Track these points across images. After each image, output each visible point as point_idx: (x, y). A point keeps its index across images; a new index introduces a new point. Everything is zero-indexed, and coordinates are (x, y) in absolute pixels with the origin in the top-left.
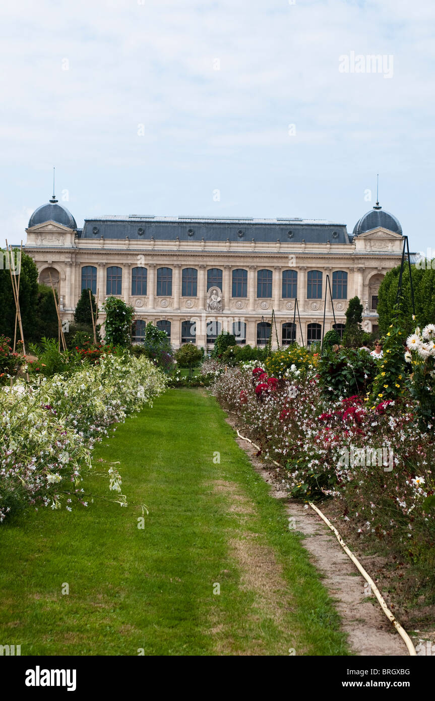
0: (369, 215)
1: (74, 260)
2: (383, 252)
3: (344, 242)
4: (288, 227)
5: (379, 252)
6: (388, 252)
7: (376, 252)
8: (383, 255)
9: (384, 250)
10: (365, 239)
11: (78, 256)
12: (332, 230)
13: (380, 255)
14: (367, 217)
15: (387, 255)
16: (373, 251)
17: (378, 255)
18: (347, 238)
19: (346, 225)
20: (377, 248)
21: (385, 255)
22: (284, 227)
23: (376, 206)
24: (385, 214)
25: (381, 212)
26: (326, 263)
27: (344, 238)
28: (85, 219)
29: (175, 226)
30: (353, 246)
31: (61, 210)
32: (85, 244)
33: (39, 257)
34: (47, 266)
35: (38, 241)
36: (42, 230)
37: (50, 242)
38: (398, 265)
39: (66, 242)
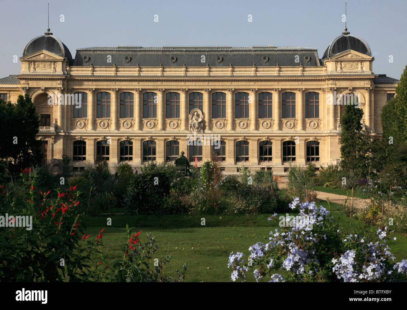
0: (339, 40)
1: (65, 87)
2: (354, 72)
3: (315, 65)
4: (263, 53)
5: (350, 72)
6: (359, 72)
7: (347, 72)
8: (353, 75)
9: (354, 70)
10: (336, 61)
11: (71, 83)
12: (304, 54)
13: (351, 75)
14: (337, 41)
15: (358, 75)
16: (344, 72)
17: (348, 75)
18: (318, 61)
19: (317, 50)
20: (348, 69)
21: (355, 75)
22: (260, 53)
23: (345, 32)
24: (354, 38)
25: (350, 37)
26: (300, 85)
27: (316, 61)
28: (77, 49)
29: (159, 55)
30: (324, 68)
31: (54, 41)
32: (76, 72)
33: (33, 84)
34: (40, 92)
35: (32, 69)
36: (34, 59)
37: (42, 70)
38: (367, 84)
39: (59, 69)
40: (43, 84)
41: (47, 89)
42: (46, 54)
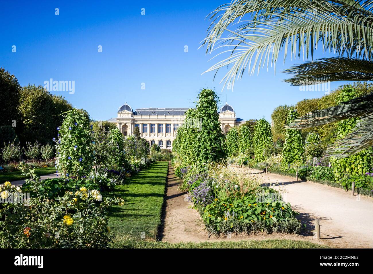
1: (132, 122)
10: (223, 114)
11: (134, 121)
14: (224, 107)
15: (230, 119)
17: (227, 119)
28: (136, 109)
29: (164, 111)
30: (219, 116)
31: (128, 107)
32: (136, 117)
33: (122, 122)
34: (124, 124)
35: (121, 116)
36: (122, 113)
37: (125, 117)
38: (233, 122)
39: (130, 117)
40: (125, 122)
41: (126, 123)
42: (126, 111)
